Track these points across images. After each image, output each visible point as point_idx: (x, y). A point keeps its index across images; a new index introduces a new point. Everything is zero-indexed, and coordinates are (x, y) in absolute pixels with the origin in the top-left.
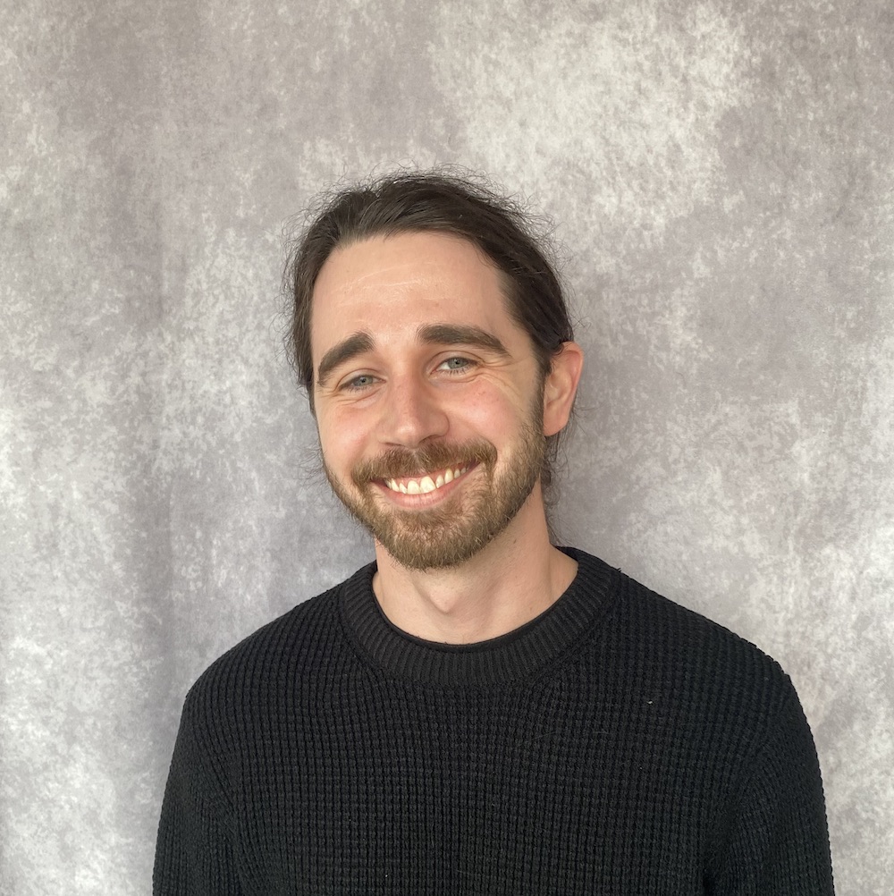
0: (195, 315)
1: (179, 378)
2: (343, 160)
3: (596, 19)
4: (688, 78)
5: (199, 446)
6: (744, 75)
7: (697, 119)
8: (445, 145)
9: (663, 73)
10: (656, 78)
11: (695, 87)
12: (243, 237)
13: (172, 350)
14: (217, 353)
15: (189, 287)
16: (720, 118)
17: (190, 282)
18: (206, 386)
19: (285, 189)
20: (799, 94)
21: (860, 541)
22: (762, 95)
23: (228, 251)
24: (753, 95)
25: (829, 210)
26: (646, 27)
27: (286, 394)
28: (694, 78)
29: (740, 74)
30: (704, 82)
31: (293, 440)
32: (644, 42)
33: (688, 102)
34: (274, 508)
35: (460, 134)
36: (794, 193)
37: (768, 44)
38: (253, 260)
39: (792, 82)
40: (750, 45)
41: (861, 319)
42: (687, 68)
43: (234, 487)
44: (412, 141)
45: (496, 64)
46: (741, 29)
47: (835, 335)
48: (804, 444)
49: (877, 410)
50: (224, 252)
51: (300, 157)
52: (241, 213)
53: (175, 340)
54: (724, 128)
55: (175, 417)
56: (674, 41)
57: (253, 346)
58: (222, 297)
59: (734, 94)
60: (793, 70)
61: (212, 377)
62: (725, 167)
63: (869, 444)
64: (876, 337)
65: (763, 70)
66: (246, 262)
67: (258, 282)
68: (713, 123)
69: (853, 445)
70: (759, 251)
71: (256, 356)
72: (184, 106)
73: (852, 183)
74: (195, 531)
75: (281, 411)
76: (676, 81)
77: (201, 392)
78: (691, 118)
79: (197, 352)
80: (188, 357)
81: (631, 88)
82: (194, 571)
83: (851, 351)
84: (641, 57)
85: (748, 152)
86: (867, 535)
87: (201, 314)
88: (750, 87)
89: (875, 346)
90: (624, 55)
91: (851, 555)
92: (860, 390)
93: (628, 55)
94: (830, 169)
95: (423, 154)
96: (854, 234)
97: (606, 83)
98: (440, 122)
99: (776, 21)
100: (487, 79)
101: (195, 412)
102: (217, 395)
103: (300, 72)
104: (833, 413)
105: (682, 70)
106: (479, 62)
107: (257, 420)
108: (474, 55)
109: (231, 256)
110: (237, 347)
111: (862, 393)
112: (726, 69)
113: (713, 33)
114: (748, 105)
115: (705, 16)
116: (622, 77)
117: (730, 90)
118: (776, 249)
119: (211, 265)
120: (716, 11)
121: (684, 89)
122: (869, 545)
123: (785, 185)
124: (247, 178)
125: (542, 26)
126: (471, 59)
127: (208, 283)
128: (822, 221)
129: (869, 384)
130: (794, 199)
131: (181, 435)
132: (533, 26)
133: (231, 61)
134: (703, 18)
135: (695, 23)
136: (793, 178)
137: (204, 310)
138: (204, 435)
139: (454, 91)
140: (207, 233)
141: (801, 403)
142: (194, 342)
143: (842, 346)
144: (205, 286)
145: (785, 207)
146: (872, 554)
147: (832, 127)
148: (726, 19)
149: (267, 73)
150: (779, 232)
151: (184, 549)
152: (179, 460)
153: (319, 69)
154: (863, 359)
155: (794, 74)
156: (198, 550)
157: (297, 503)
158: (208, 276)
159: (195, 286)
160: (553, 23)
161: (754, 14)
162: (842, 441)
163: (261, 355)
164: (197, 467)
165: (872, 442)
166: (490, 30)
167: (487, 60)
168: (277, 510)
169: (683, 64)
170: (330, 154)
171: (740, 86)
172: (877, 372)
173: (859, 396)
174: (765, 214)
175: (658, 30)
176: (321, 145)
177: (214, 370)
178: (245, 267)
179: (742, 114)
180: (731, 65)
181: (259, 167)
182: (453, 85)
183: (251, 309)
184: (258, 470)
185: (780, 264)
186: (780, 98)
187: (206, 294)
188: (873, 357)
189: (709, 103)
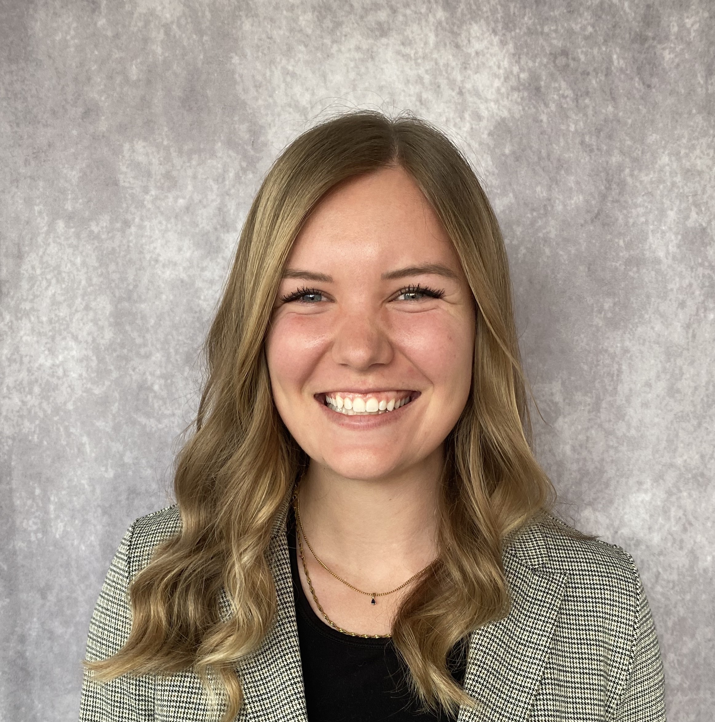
0: (31, 297)
1: (18, 353)
2: (159, 161)
3: (382, 36)
4: (464, 91)
5: (36, 413)
6: (513, 89)
7: (472, 128)
8: (249, 148)
9: (442, 86)
10: (435, 90)
11: (470, 99)
12: (72, 228)
13: (11, 328)
14: (50, 331)
15: (25, 272)
16: (492, 128)
17: (26, 268)
18: (41, 360)
19: (107, 185)
20: (562, 107)
21: (616, 505)
22: (529, 108)
23: (58, 241)
24: (521, 108)
25: (588, 212)
26: (426, 43)
27: (112, 368)
28: (469, 91)
29: (509, 88)
30: (477, 94)
31: (119, 409)
32: (424, 57)
33: (463, 112)
34: (103, 469)
35: (262, 139)
36: (558, 196)
37: (534, 62)
38: (80, 249)
39: (556, 97)
40: (518, 62)
41: (617, 309)
42: (462, 82)
43: (68, 450)
44: (220, 144)
45: (293, 75)
46: (511, 46)
47: (594, 323)
48: (566, 420)
49: (631, 390)
50: (54, 242)
51: (120, 157)
52: (69, 206)
53: (13, 319)
54: (495, 136)
55: (15, 387)
56: (451, 57)
57: (81, 325)
58: (54, 281)
59: (504, 106)
60: (557, 85)
61: (46, 352)
62: (496, 171)
63: (623, 420)
64: (631, 326)
65: (530, 85)
66: (74, 251)
67: (85, 268)
68: (486, 132)
69: (610, 421)
70: (527, 248)
71: (85, 333)
72: (16, 109)
73: (609, 188)
74: (35, 488)
75: (107, 383)
76: (454, 94)
77: (37, 365)
78: (467, 127)
79: (33, 330)
80: (25, 334)
81: (414, 99)
82: (35, 524)
83: (608, 338)
84: (421, 71)
85: (517, 159)
86: (622, 500)
87: (35, 296)
88: (519, 100)
89: (629, 333)
90: (407, 69)
91: (607, 517)
92: (616, 372)
93: (411, 69)
94: (589, 175)
95: (230, 156)
96: (611, 234)
97: (392, 94)
98: (244, 127)
99: (541, 41)
100: (286, 90)
101: (31, 384)
102: (51, 368)
103: (119, 79)
104: (591, 393)
105: (459, 83)
106: (278, 73)
107: (87, 391)
108: (273, 67)
109: (61, 244)
110: (68, 326)
111: (618, 375)
112: (497, 83)
113: (486, 51)
114: (517, 116)
115: (478, 35)
116: (406, 89)
117: (501, 102)
118: (542, 246)
119: (44, 253)
120: (488, 30)
121: (460, 101)
122: (623, 509)
123: (550, 188)
124: (74, 175)
125: (334, 42)
126: (272, 71)
127: (41, 268)
128: (582, 222)
129: (624, 367)
130: (557, 202)
131: (20, 403)
132: (325, 41)
133: (56, 69)
134: (477, 36)
135: (469, 41)
136: (557, 183)
137: (38, 293)
138: (40, 404)
139: (256, 99)
140: (39, 223)
141: (563, 384)
142: (30, 321)
143: (600, 333)
144: (38, 272)
145: (549, 209)
146: (626, 516)
147: (591, 138)
148: (497, 37)
149: (89, 79)
150: (544, 231)
151: (25, 504)
152: (18, 425)
153: (135, 78)
154: (619, 345)
155: (558, 89)
156: (38, 506)
157: (123, 465)
158: (41, 262)
159: (30, 271)
160: (343, 38)
161: (522, 33)
162: (600, 418)
163: (89, 334)
164: (34, 432)
165: (627, 418)
166: (287, 44)
167: (286, 72)
168: (106, 471)
169: (459, 78)
170: (147, 155)
171: (510, 98)
172: (631, 356)
173: (615, 378)
174: (532, 214)
175: (437, 46)
176: (140, 145)
177: (48, 346)
178: (73, 254)
179: (511, 124)
180: (502, 79)
181: (84, 165)
182: (256, 93)
183: (80, 292)
184: (89, 434)
185: (545, 260)
186: (545, 111)
187: (40, 278)
188: (627, 343)
189: (483, 114)
